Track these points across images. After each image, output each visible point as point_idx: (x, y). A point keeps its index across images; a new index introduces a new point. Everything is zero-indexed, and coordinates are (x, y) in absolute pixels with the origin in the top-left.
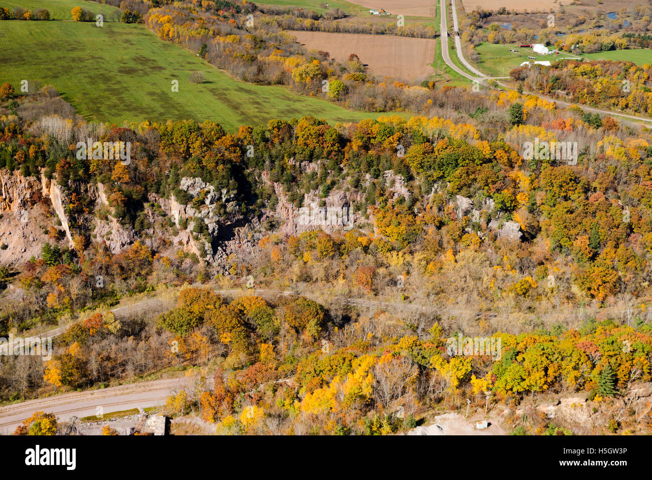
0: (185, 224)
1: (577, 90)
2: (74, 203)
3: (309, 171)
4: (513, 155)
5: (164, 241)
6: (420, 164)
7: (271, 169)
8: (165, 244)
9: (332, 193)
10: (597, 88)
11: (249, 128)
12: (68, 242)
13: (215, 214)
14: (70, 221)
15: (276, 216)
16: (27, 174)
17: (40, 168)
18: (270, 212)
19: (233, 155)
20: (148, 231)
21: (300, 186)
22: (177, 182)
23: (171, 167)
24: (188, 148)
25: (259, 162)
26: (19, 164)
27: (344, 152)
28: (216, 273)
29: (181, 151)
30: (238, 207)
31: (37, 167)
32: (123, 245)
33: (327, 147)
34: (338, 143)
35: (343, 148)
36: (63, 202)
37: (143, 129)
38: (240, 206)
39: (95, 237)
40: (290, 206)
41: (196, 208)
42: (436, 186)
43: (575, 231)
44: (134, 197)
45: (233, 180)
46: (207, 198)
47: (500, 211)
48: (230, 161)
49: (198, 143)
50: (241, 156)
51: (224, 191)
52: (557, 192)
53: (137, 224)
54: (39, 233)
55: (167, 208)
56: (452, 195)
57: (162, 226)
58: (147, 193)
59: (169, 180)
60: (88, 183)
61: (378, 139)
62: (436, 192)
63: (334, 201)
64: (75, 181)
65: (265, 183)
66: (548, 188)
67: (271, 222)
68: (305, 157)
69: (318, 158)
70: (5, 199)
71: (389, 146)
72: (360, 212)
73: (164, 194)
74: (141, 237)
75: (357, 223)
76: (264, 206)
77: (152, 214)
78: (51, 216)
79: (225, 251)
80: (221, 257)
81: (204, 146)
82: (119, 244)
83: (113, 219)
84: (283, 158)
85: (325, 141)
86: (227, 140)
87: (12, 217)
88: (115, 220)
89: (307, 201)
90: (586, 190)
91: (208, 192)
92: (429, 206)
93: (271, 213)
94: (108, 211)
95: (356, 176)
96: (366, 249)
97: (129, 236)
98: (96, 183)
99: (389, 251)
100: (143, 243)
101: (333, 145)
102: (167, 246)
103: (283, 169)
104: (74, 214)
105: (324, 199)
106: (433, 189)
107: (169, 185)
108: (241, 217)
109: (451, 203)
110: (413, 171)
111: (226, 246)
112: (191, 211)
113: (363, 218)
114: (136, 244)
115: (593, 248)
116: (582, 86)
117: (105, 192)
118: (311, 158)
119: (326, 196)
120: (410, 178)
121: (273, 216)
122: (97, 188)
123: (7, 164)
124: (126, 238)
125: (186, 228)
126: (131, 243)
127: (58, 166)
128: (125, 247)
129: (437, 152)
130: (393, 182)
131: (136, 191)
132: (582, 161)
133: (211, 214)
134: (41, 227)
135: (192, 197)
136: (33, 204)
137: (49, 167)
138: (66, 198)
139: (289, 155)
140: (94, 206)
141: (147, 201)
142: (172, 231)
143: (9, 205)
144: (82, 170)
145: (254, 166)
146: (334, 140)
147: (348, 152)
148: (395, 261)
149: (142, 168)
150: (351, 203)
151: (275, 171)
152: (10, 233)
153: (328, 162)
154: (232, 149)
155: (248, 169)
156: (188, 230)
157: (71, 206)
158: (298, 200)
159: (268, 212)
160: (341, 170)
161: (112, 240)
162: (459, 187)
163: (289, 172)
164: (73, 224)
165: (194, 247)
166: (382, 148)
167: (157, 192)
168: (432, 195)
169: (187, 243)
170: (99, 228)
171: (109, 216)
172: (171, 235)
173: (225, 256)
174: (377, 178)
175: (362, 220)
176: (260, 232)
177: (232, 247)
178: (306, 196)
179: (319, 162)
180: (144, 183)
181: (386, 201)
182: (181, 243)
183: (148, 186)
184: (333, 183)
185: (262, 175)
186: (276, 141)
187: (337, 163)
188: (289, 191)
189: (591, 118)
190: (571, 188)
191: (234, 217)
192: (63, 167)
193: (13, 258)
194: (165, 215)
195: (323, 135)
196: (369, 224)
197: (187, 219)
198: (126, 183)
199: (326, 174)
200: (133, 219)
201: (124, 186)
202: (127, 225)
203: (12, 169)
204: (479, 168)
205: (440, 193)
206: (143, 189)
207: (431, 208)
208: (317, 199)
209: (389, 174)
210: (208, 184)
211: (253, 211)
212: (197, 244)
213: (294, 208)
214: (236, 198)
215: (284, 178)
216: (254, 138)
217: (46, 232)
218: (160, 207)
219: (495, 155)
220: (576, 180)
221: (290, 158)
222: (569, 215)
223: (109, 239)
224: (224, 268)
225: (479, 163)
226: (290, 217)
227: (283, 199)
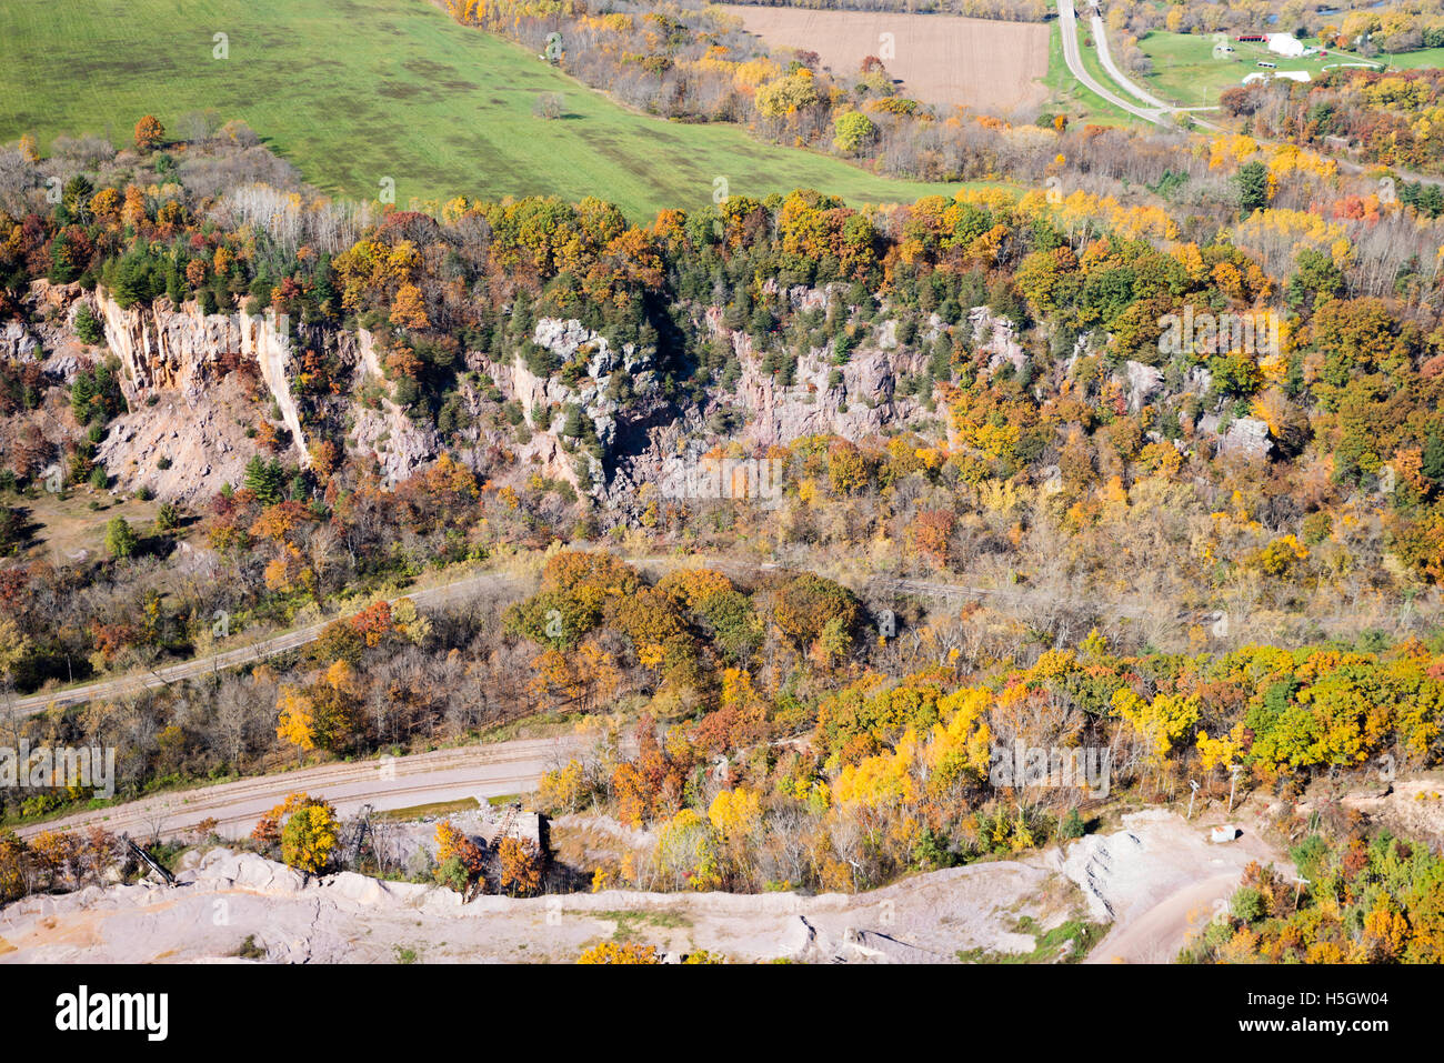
0: (545, 419)
1: (1375, 135)
2: (309, 372)
3: (807, 308)
4: (1253, 273)
5: (500, 453)
6: (1049, 293)
7: (727, 303)
8: (504, 460)
9: (858, 353)
10: (1421, 131)
11: (679, 213)
12: (297, 454)
13: (610, 398)
14: (303, 410)
15: (737, 403)
16: (211, 309)
17: (236, 296)
18: (723, 394)
19: (647, 272)
20: (465, 433)
21: (788, 340)
22: (528, 329)
23: (515, 298)
24: (551, 255)
25: (702, 288)
26: (194, 288)
27: (883, 267)
28: (613, 523)
29: (536, 262)
30: (656, 383)
31: (231, 294)
32: (414, 462)
33: (848, 256)
34: (869, 246)
35: (881, 257)
36: (287, 369)
37: (452, 214)
38: (662, 380)
39: (354, 444)
40: (766, 382)
41: (568, 384)
42: (1082, 340)
43: (1393, 438)
44: (438, 359)
45: (648, 325)
46: (593, 363)
47: (1224, 396)
48: (641, 285)
49: (571, 246)
50: (662, 274)
51: (629, 349)
52: (1350, 354)
53: (443, 418)
54: (237, 434)
55: (505, 384)
56: (1118, 359)
57: (496, 423)
58: (464, 352)
59: (510, 325)
60: (339, 329)
61: (958, 238)
62: (1082, 353)
63: (861, 372)
64: (311, 325)
65: (713, 333)
66: (1329, 346)
67: (726, 417)
68: (798, 277)
69: (827, 278)
70: (163, 363)
71: (980, 255)
72: (916, 396)
73: (500, 354)
74: (451, 444)
75: (910, 421)
76: (710, 381)
77: (475, 397)
78: (260, 399)
79: (630, 476)
80: (623, 488)
81: (585, 252)
82: (406, 459)
83: (392, 406)
84: (752, 280)
85: (844, 243)
86: (633, 240)
87: (180, 401)
88: (397, 409)
89: (803, 372)
90: (1415, 351)
91: (596, 351)
92: (1067, 384)
93: (727, 397)
94: (382, 390)
95: (909, 318)
96: (933, 474)
97: (427, 442)
98: (354, 330)
99: (984, 478)
100: (456, 458)
101: (859, 252)
102: (507, 464)
103: (752, 303)
104: (310, 395)
105: (839, 368)
106: (1077, 348)
107: (511, 335)
108: (664, 404)
109: (1114, 377)
110: (1033, 309)
111: (632, 466)
112: (557, 392)
113: (923, 409)
114: (443, 460)
115: (1430, 476)
116: (1385, 126)
117: (376, 349)
118: (812, 280)
119: (844, 362)
120: (1027, 324)
121: (729, 404)
122: (356, 341)
123: (168, 288)
124: (421, 447)
125: (547, 427)
126: (431, 457)
127: (275, 293)
128: (419, 465)
129: (1084, 270)
130: (990, 332)
131: (441, 348)
132: (1405, 286)
133: (601, 398)
134: (239, 422)
135: (560, 361)
136: (222, 375)
137: (257, 294)
138: (294, 361)
139: (765, 272)
140: (351, 378)
141: (464, 368)
142: (516, 434)
143: (171, 376)
144: (326, 303)
145: (690, 295)
146: (862, 240)
147: (892, 268)
148: (999, 500)
149: (453, 299)
150: (898, 376)
151: (734, 308)
152: (176, 436)
153: (848, 289)
154: (644, 258)
155: (676, 301)
156: (553, 431)
157: (305, 377)
158: (784, 369)
159: (719, 394)
160: (877, 304)
161: (391, 451)
162: (1134, 343)
163: (764, 308)
164: (309, 417)
165: (565, 467)
166: (966, 258)
167: (485, 351)
168: (1073, 361)
169: (551, 458)
170: (362, 425)
171: (385, 402)
172: (514, 442)
173: (630, 488)
174: (953, 323)
175: (922, 414)
176: (703, 437)
177: (645, 468)
178: (801, 360)
179: (829, 287)
180: (457, 331)
181: (973, 372)
182: (536, 459)
183: (465, 337)
184: (860, 334)
185: (708, 314)
186: (737, 242)
187: (869, 289)
188: (764, 350)
189: (1419, 196)
190: (1382, 346)
191: (649, 404)
192: (286, 295)
193: (185, 486)
194: (501, 400)
195: (837, 230)
196: (935, 423)
197: (550, 409)
198: (421, 331)
199: (846, 314)
200: (436, 406)
201: (415, 337)
202: (424, 421)
203: (180, 300)
204: (1177, 301)
205: (1091, 355)
206: (456, 343)
207: (1072, 388)
208: (825, 368)
209: (981, 314)
210: (594, 333)
211: (689, 392)
212: (571, 461)
213: (776, 387)
214: (654, 364)
215: (754, 322)
216: (689, 235)
217: (252, 434)
218: (492, 382)
219: (1213, 274)
220: (1392, 329)
221: (766, 278)
222: (1376, 405)
223: (383, 449)
224: (629, 512)
225: (1178, 291)
226: (767, 405)
227: (752, 368)
